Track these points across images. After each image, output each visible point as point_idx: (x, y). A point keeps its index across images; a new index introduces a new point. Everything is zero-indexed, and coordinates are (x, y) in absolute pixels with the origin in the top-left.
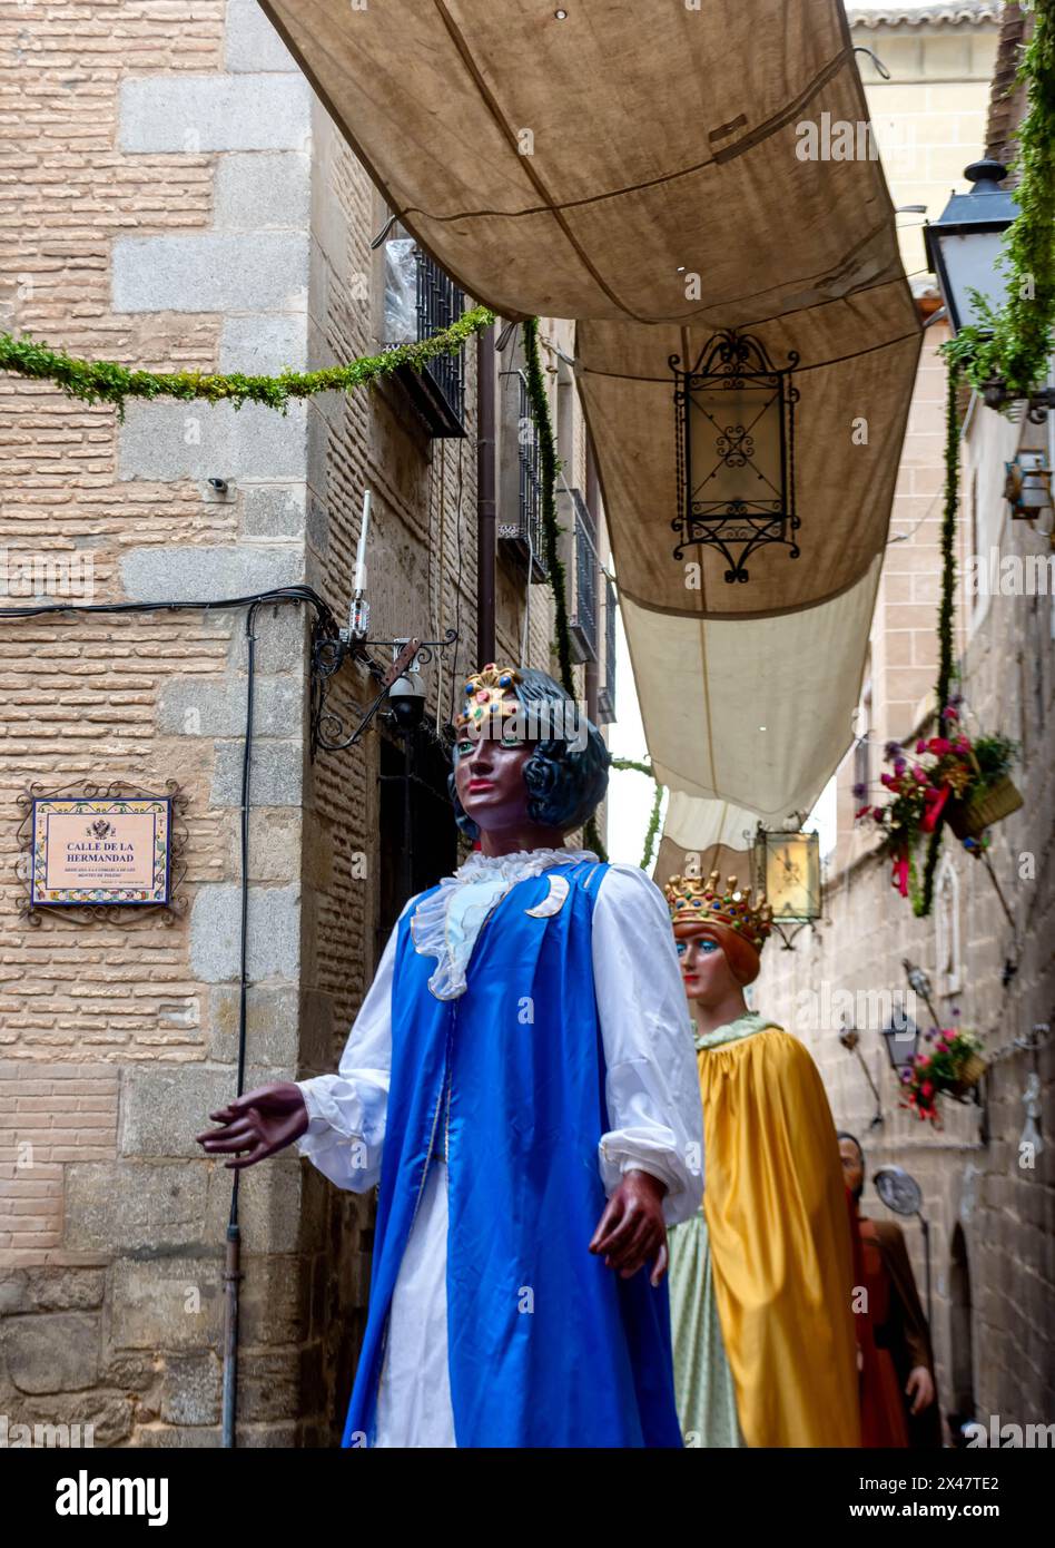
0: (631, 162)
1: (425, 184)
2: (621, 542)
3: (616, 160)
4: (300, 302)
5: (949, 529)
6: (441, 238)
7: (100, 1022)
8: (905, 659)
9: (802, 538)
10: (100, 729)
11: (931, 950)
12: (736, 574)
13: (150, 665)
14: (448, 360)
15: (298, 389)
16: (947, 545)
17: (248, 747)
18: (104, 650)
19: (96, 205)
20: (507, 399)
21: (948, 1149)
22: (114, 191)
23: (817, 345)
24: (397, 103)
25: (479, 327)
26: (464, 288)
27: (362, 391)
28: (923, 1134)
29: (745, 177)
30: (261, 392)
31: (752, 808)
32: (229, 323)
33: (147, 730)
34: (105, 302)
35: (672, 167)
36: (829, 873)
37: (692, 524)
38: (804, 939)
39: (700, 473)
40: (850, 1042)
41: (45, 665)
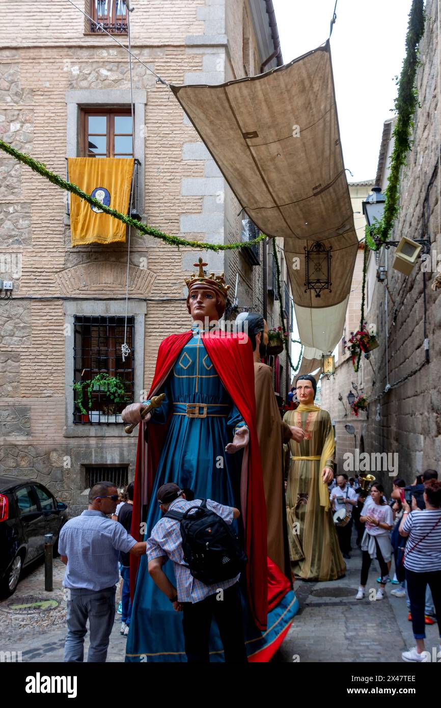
0: (295, 195)
1: (249, 200)
2: (294, 291)
3: (292, 194)
4: (222, 230)
5: (364, 287)
6: (253, 214)
8: (352, 320)
9: (332, 288)
10: (179, 326)
11: (357, 380)
12: (318, 296)
14: (255, 245)
15: (221, 248)
16: (363, 290)
19: (177, 208)
20: (270, 260)
21: (360, 420)
22: (180, 205)
23: (336, 246)
24: (242, 178)
25: (263, 239)
26: (259, 229)
27: (237, 251)
28: (355, 418)
29: (321, 200)
30: (212, 248)
31: (320, 349)
32: (206, 235)
34: (179, 230)
35: (305, 197)
36: (337, 365)
37: (308, 283)
38: (332, 377)
39: (311, 273)
40: (340, 399)
41: (167, 312)
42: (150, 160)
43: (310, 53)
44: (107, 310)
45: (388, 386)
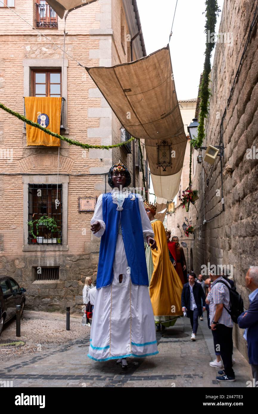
0: (151, 119)
1: (126, 122)
2: (151, 167)
3: (149, 118)
4: (111, 136)
5: (190, 165)
6: (128, 128)
7: (88, 225)
8: (185, 181)
9: (173, 166)
10: (87, 189)
11: (188, 216)
12: (165, 170)
13: (93, 182)
14: (129, 143)
15: (111, 147)
16: (190, 167)
17: (105, 192)
18: (88, 180)
19: (85, 124)
20: (137, 149)
21: (190, 239)
22: (87, 122)
23: (174, 142)
24: (122, 111)
25: (133, 140)
26: (131, 135)
27: (119, 148)
28: (187, 238)
29: (165, 121)
30: (106, 148)
31: (167, 199)
32: (102, 139)
33: (93, 190)
34: (87, 136)
35: (156, 119)
36: (176, 207)
37: (159, 163)
38: (173, 215)
39: (160, 158)
40: (178, 227)
41: (80, 182)
42: (71, 98)
43: (159, 51)
44: (47, 181)
45: (205, 221)
